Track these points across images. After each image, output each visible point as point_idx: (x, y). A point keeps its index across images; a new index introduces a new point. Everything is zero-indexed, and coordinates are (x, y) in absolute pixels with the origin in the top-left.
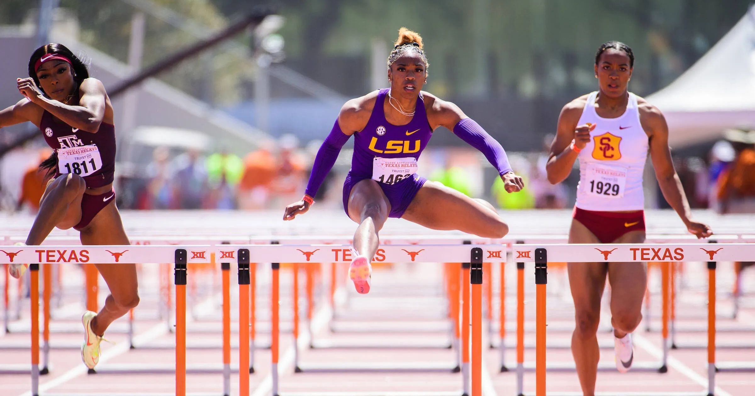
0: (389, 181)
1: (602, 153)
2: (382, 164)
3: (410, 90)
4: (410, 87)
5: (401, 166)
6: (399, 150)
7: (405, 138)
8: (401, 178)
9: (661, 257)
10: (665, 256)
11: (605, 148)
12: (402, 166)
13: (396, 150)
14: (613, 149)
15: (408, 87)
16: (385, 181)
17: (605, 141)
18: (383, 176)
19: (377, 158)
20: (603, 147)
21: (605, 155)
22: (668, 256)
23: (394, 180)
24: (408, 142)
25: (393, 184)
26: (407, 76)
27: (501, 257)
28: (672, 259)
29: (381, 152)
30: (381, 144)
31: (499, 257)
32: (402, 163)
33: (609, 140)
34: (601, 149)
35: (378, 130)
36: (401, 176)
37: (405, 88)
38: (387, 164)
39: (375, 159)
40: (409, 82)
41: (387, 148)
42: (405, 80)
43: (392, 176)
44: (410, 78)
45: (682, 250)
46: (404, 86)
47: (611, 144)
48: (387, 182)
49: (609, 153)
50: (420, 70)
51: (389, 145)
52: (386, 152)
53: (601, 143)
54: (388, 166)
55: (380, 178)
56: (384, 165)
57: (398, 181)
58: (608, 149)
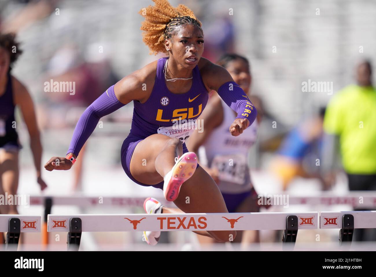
2: (166, 133)
7: (189, 105)
38: (171, 131)
54: (172, 133)
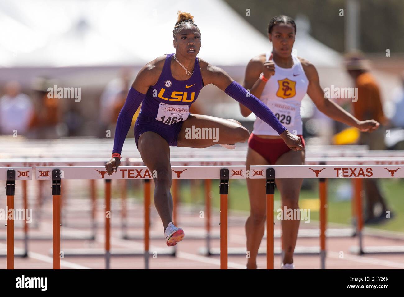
0: (168, 121)
1: (283, 92)
3: (191, 52)
4: (191, 50)
5: (177, 110)
6: (180, 99)
8: (176, 120)
9: (357, 175)
10: (359, 174)
11: (286, 89)
12: (179, 110)
13: (177, 98)
14: (291, 89)
15: (190, 50)
16: (164, 122)
17: (286, 84)
18: (164, 117)
19: (162, 104)
20: (285, 88)
21: (285, 95)
22: (361, 174)
23: (171, 121)
24: (187, 93)
25: (170, 124)
26: (189, 42)
27: (242, 175)
28: (364, 176)
29: (167, 99)
30: (168, 94)
31: (240, 174)
32: (179, 109)
33: (288, 83)
34: (283, 89)
35: (166, 83)
36: (176, 118)
37: (188, 51)
39: (160, 104)
40: (191, 46)
41: (172, 97)
42: (188, 45)
43: (170, 118)
44: (192, 44)
45: (371, 170)
46: (186, 50)
47: (290, 86)
48: (166, 122)
49: (288, 93)
50: (197, 37)
51: (173, 94)
52: (170, 100)
53: (283, 85)
55: (162, 118)
56: (166, 109)
57: (174, 122)
58: (288, 90)
